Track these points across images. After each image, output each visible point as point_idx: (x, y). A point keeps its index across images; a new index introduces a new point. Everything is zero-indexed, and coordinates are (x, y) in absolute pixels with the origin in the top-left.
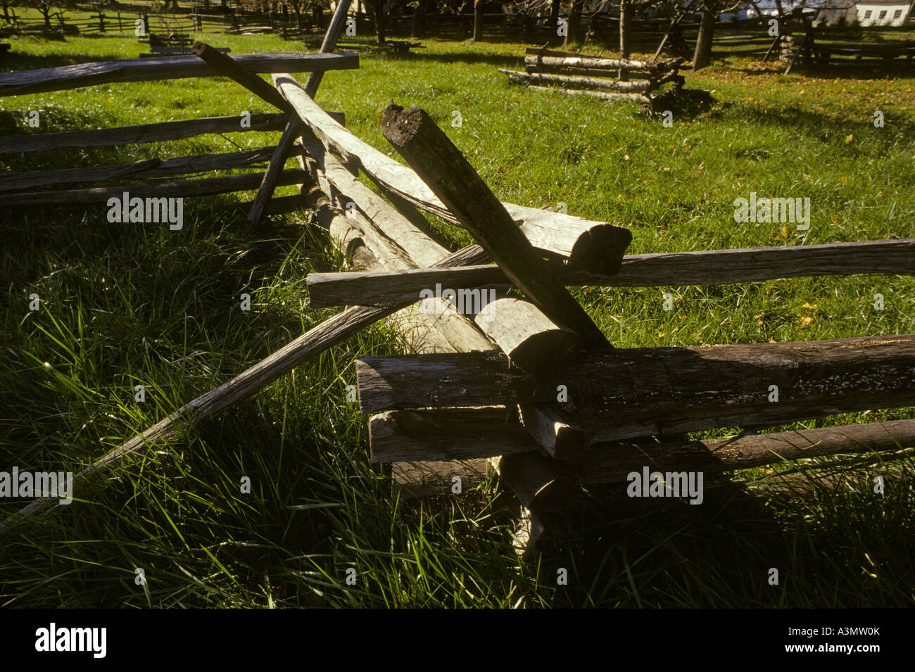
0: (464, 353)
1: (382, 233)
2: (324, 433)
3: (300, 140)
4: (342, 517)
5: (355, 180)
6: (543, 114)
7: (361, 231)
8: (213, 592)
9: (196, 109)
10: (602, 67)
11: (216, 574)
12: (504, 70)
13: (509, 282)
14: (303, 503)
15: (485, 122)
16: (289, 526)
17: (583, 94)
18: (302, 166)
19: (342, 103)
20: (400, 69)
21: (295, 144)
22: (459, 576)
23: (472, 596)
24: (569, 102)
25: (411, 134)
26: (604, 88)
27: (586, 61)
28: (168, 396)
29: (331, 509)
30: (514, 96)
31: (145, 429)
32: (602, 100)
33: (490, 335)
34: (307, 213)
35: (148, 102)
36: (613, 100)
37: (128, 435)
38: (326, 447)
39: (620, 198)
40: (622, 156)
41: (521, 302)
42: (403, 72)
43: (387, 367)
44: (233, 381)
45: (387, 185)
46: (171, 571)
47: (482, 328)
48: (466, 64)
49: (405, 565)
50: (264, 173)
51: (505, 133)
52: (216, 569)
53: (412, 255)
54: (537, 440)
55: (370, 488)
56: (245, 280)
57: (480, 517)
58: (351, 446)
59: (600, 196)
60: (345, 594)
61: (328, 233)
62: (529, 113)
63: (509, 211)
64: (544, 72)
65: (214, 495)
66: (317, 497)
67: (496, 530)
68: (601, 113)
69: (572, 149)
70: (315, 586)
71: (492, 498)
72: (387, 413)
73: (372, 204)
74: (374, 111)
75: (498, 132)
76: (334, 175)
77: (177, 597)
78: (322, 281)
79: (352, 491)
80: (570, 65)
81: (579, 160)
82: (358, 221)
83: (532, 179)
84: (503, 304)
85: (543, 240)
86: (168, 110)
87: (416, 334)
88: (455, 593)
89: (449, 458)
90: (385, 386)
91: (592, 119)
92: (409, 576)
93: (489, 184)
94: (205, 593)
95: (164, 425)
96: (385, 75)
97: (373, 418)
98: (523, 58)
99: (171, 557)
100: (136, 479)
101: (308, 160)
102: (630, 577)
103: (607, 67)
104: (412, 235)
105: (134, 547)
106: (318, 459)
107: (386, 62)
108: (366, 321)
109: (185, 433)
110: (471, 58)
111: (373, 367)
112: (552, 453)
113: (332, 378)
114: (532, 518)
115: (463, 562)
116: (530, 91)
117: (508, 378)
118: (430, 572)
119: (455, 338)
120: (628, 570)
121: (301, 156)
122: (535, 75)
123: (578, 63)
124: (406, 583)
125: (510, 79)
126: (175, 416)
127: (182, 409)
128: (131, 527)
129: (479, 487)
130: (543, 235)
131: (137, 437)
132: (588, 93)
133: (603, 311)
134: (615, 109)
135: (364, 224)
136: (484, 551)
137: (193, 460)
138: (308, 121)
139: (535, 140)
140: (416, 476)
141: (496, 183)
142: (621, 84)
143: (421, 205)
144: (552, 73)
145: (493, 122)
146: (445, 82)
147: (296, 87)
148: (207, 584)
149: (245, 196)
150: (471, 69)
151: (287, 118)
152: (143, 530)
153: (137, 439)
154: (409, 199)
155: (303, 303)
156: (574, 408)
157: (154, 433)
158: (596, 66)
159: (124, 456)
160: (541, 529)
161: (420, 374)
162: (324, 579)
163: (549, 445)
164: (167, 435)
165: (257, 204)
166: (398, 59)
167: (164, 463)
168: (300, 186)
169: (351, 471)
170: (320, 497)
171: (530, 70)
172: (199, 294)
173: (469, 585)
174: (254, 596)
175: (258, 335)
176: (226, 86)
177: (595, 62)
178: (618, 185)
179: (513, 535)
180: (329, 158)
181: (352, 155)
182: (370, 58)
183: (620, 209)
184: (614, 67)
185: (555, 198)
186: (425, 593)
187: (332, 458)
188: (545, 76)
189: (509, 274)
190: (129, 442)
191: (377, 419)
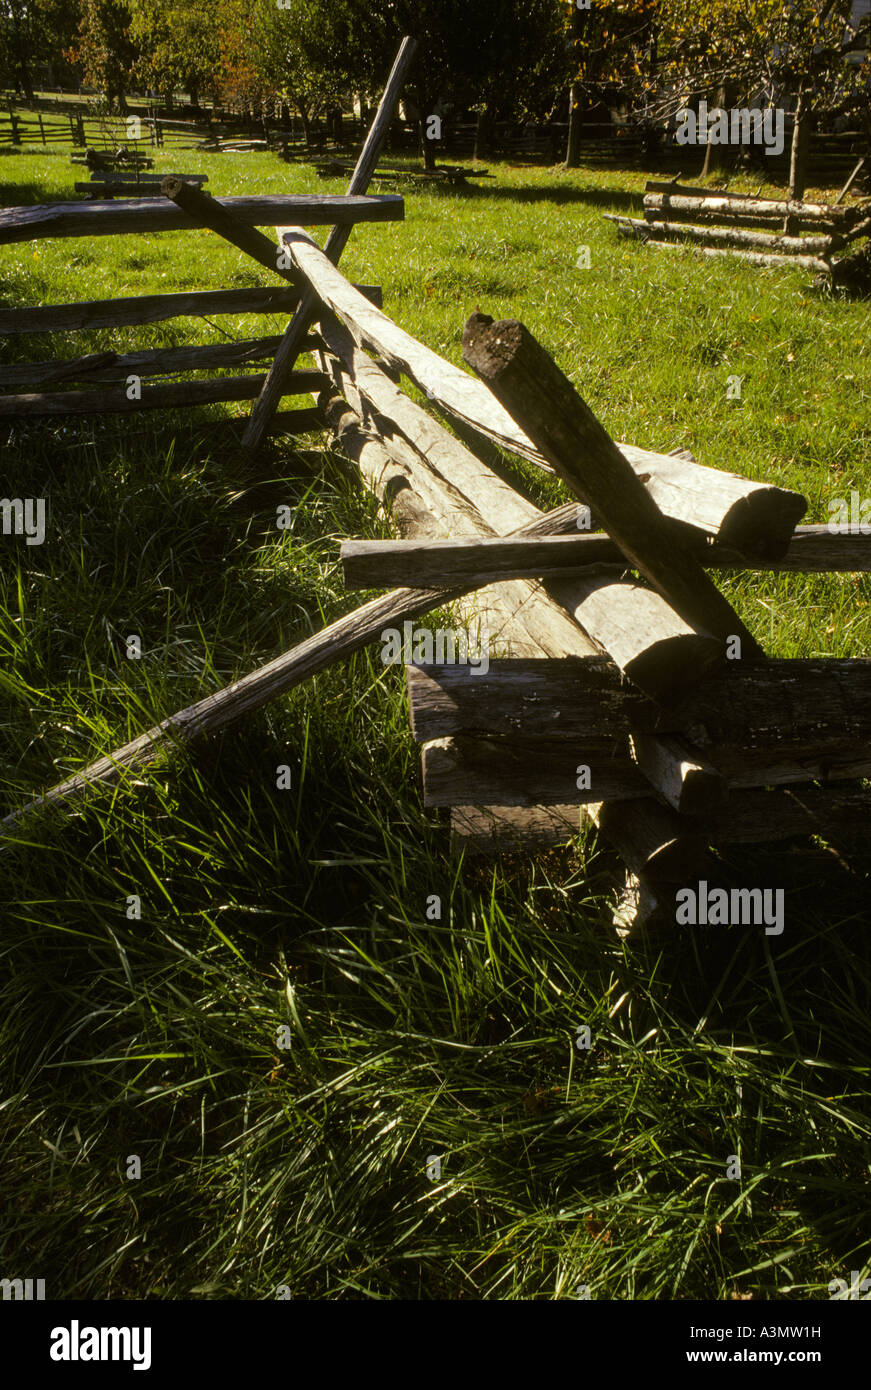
0: (557, 659)
1: (437, 474)
2: (357, 760)
3: (317, 327)
4: (385, 879)
5: (398, 393)
6: (669, 287)
7: (406, 467)
8: (212, 970)
9: (160, 271)
10: (760, 213)
11: (214, 948)
12: (611, 216)
13: (624, 560)
14: (331, 857)
15: (582, 299)
16: (311, 888)
17: (729, 256)
18: (319, 365)
19: (373, 266)
20: (457, 212)
21: (310, 333)
22: (540, 963)
23: (559, 992)
24: (707, 268)
25: (505, 360)
26: (760, 247)
27: (736, 204)
28: (144, 704)
29: (367, 866)
30: (625, 257)
31: (114, 749)
32: (757, 265)
33: (596, 637)
34: (325, 434)
35: (91, 260)
36: (773, 266)
37: (91, 756)
38: (360, 780)
39: (778, 420)
40: (784, 355)
41: (641, 592)
42: (461, 216)
43: (452, 678)
44: (234, 688)
45: (450, 407)
46: (153, 940)
47: (585, 627)
48: (554, 205)
49: (469, 946)
50: (265, 376)
51: (611, 316)
52: (215, 940)
53: (484, 512)
54: (656, 785)
55: (420, 838)
56: (241, 533)
57: (569, 884)
58: (395, 782)
59: (749, 416)
60: (387, 980)
61: (357, 467)
62: (647, 286)
63: (629, 458)
64: (672, 220)
65: (210, 842)
66: (348, 849)
67: (591, 902)
68: (754, 288)
69: (710, 343)
70: (346, 968)
71: (586, 859)
72: (448, 739)
73: (424, 431)
74: (420, 278)
75: (601, 314)
76: (366, 384)
77: (165, 975)
78: (362, 552)
79: (398, 844)
80: (712, 210)
81: (718, 360)
82: (402, 453)
83: (649, 389)
84: (616, 593)
85: (678, 507)
86: (120, 272)
87: (483, 621)
88: (536, 985)
89: (531, 802)
90: (447, 703)
91: (741, 296)
92: (476, 961)
93: (586, 396)
94: (200, 971)
95: (141, 744)
96: (435, 220)
97: (428, 746)
98: (641, 196)
99: (154, 923)
100: (105, 817)
101: (328, 357)
102: (773, 974)
103: (768, 213)
104: (483, 480)
105: (104, 908)
106: (349, 796)
107: (436, 199)
108: (420, 608)
109: (170, 757)
110: (562, 195)
111: (431, 677)
112: (676, 804)
113: (367, 681)
114: (640, 888)
115: (547, 944)
116: (649, 248)
117: (619, 697)
118: (503, 955)
119: (541, 632)
120: (770, 964)
121: (317, 352)
122: (658, 224)
123: (723, 206)
124: (470, 971)
125: (620, 230)
126: (156, 733)
127: (165, 724)
128: (100, 880)
129: (569, 843)
130: (679, 499)
131: (104, 760)
132: (737, 253)
133: (746, 591)
134: (776, 279)
135: (411, 458)
136: (574, 930)
137: (182, 794)
138: (332, 303)
139: (655, 328)
140: (484, 825)
141: (597, 394)
142: (788, 240)
143: (499, 441)
144: (683, 222)
145: (594, 298)
146: (523, 235)
147: (312, 249)
148: (204, 959)
149: (237, 409)
150: (562, 213)
151: (298, 293)
152: (117, 885)
153: (105, 762)
154: (482, 431)
155: (323, 570)
156: (709, 742)
157: (128, 756)
158: (751, 212)
159: (87, 786)
160: (654, 904)
161: (496, 689)
162: (360, 960)
163: (673, 793)
164: (146, 759)
165: (255, 420)
166: (454, 196)
167: (141, 797)
168: (315, 395)
169: (394, 815)
170: (352, 849)
171: (652, 217)
172: (177, 553)
173: (554, 974)
174: (266, 977)
175: (262, 614)
176: (202, 235)
177: (749, 205)
178: (775, 401)
179: (613, 909)
180: (360, 357)
181: (398, 359)
182: (413, 193)
183: (777, 437)
184: (778, 213)
185: (682, 419)
186: (495, 984)
187: (369, 795)
188: (674, 226)
189: (626, 551)
190: (95, 766)
191: (433, 748)
